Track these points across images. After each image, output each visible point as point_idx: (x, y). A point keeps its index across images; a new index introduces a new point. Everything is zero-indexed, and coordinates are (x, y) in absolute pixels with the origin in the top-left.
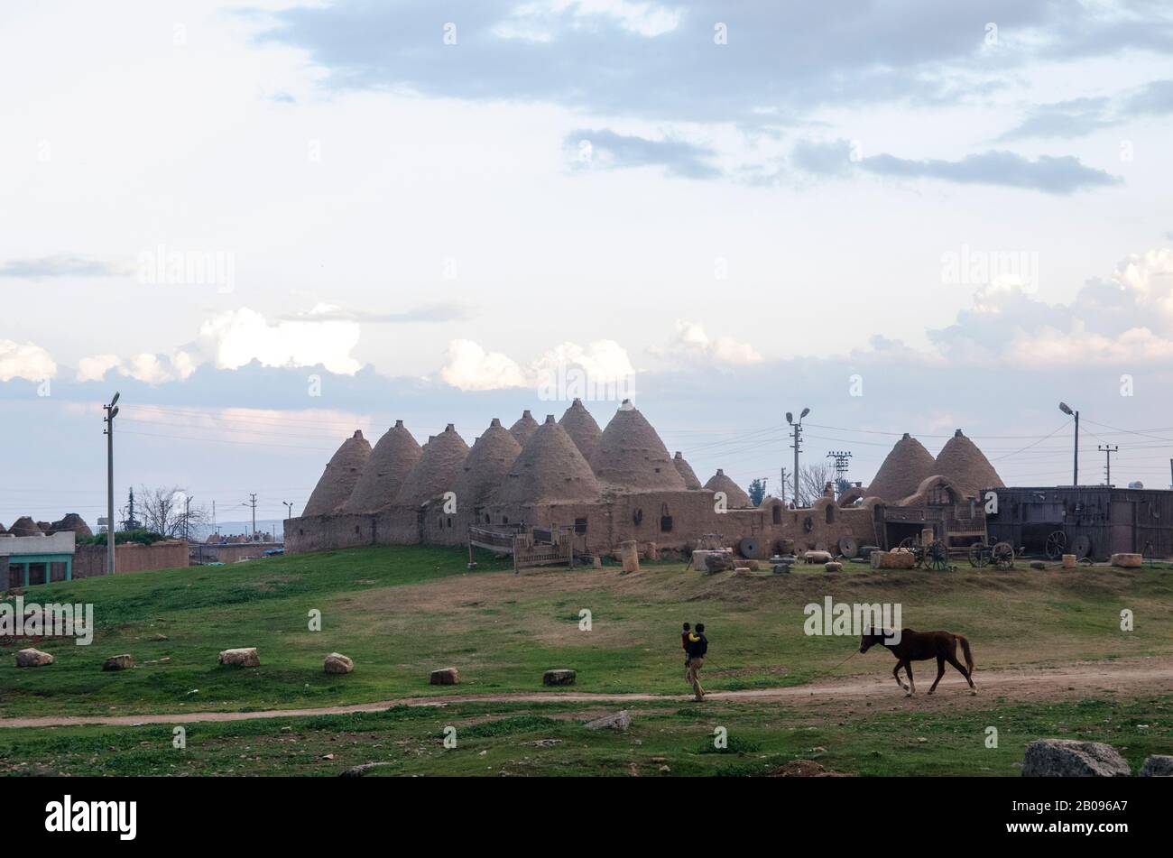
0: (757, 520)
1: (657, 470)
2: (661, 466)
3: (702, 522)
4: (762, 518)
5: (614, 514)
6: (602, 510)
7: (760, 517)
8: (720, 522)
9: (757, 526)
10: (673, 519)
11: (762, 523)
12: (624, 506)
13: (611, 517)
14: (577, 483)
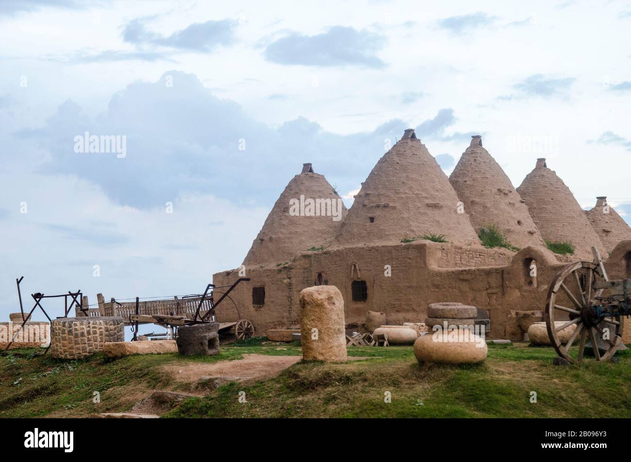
0: (494, 281)
1: (372, 220)
2: (377, 213)
3: (410, 287)
4: (503, 278)
5: (294, 281)
6: (279, 276)
7: (499, 276)
8: (437, 286)
9: (494, 291)
10: (368, 284)
11: (503, 286)
12: (305, 269)
13: (290, 284)
14: (270, 245)
